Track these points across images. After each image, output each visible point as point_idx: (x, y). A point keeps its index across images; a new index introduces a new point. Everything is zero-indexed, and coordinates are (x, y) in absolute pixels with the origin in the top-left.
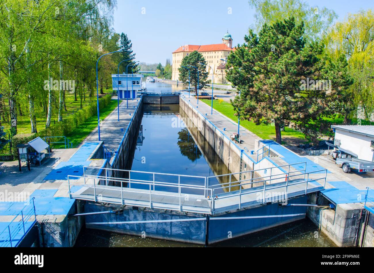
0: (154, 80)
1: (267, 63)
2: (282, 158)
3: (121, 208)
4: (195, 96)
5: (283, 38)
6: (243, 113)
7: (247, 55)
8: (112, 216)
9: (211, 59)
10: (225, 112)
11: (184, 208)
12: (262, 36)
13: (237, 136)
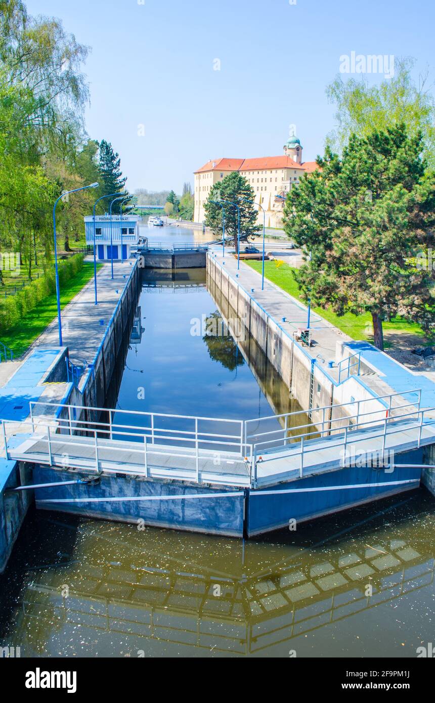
0: (162, 222)
1: (356, 207)
2: (381, 378)
3: (96, 475)
4: (234, 253)
5: (385, 161)
6: (313, 295)
7: (320, 192)
8: (81, 488)
9: (264, 184)
10: (285, 286)
11: (204, 476)
12: (348, 158)
13: (306, 334)
